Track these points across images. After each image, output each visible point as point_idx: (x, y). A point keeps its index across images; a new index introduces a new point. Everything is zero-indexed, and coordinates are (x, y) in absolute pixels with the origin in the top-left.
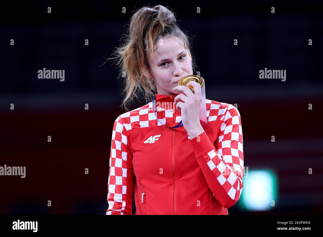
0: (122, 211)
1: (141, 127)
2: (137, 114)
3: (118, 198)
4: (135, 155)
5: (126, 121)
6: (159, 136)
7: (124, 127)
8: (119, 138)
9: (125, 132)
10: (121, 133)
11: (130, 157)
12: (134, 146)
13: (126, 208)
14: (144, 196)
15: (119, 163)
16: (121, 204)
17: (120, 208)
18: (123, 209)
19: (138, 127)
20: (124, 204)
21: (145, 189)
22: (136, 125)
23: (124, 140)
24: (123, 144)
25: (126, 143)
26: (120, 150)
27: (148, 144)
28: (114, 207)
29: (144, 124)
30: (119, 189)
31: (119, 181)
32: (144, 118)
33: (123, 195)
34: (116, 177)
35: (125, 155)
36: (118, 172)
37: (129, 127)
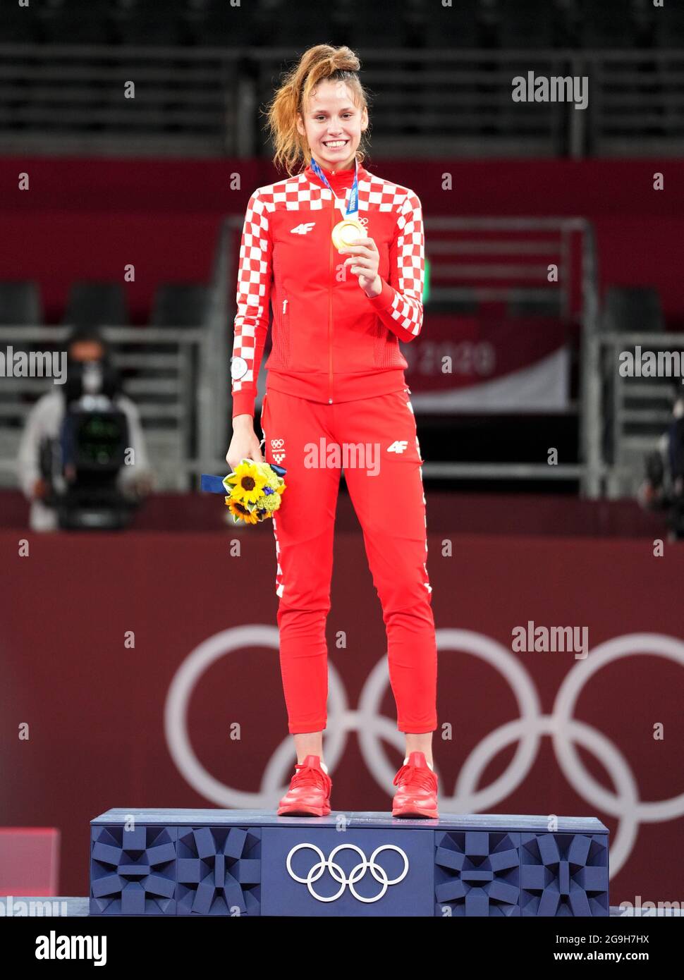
0: (258, 319)
1: (288, 209)
2: (282, 189)
3: (253, 300)
4: (277, 246)
5: (268, 198)
6: (313, 224)
7: (265, 207)
8: (256, 219)
9: (265, 213)
10: (260, 214)
11: (271, 247)
12: (278, 234)
13: (263, 314)
14: (288, 304)
15: (256, 254)
16: (256, 308)
17: (256, 315)
18: (259, 316)
19: (283, 209)
20: (261, 309)
21: (289, 296)
22: (281, 206)
23: (265, 224)
24: (262, 229)
25: (266, 228)
26: (258, 236)
27: (296, 236)
28: (248, 313)
29: (293, 206)
30: (255, 289)
31: (255, 277)
32: (292, 197)
33: (261, 297)
34: (252, 272)
35: (264, 244)
36: (255, 265)
37: (271, 208)
